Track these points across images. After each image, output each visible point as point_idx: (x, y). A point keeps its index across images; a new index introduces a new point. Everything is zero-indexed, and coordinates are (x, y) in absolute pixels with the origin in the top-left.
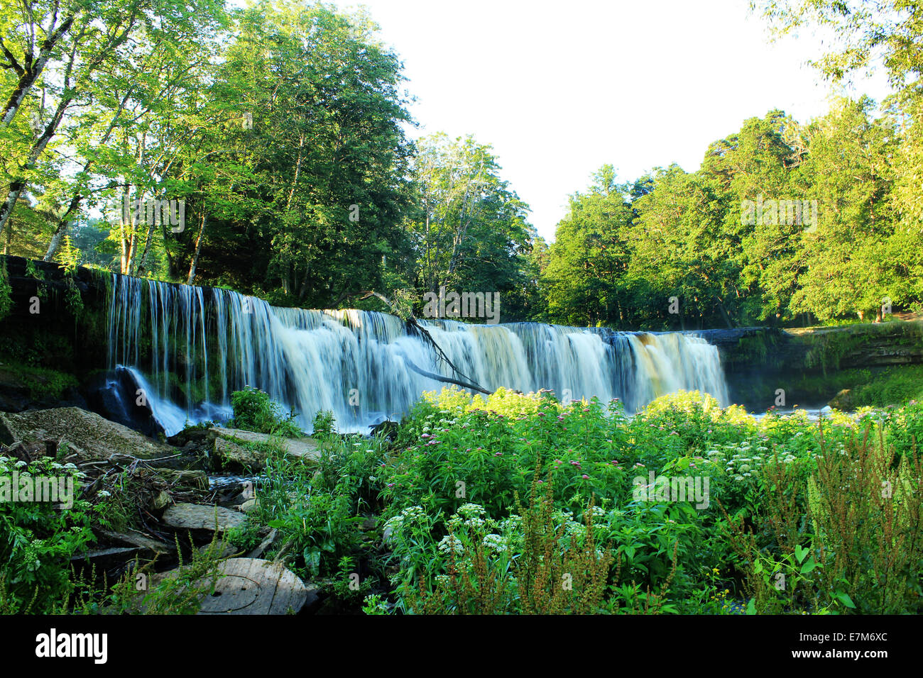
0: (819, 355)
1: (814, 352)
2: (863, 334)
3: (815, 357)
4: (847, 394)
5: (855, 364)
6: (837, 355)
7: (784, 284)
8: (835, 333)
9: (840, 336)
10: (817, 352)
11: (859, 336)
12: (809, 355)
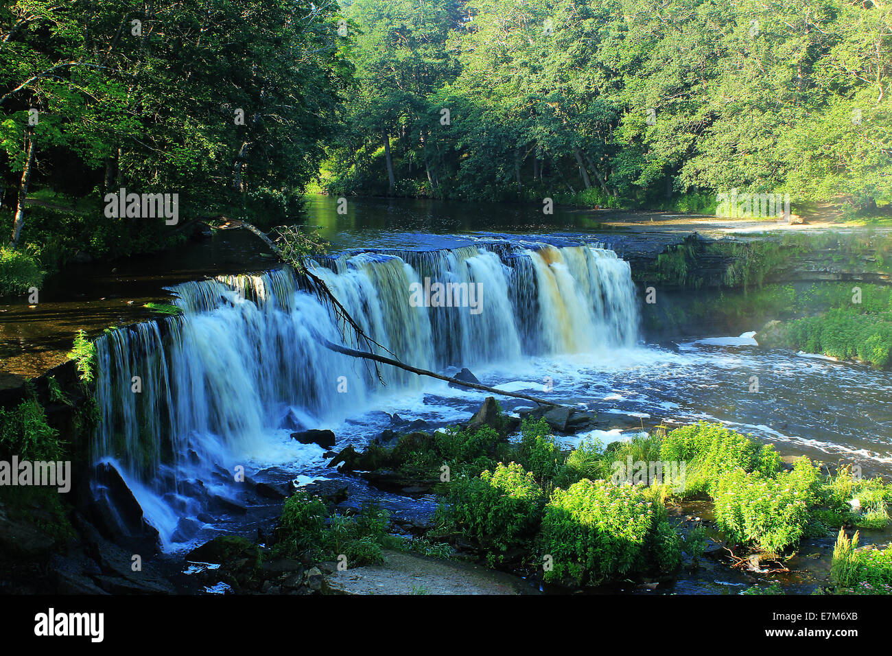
0: (742, 271)
1: (736, 266)
2: (794, 246)
3: (737, 272)
4: (777, 326)
5: (779, 280)
6: (762, 271)
7: (679, 148)
8: (761, 244)
9: (767, 247)
10: (740, 267)
11: (789, 248)
12: (730, 270)
